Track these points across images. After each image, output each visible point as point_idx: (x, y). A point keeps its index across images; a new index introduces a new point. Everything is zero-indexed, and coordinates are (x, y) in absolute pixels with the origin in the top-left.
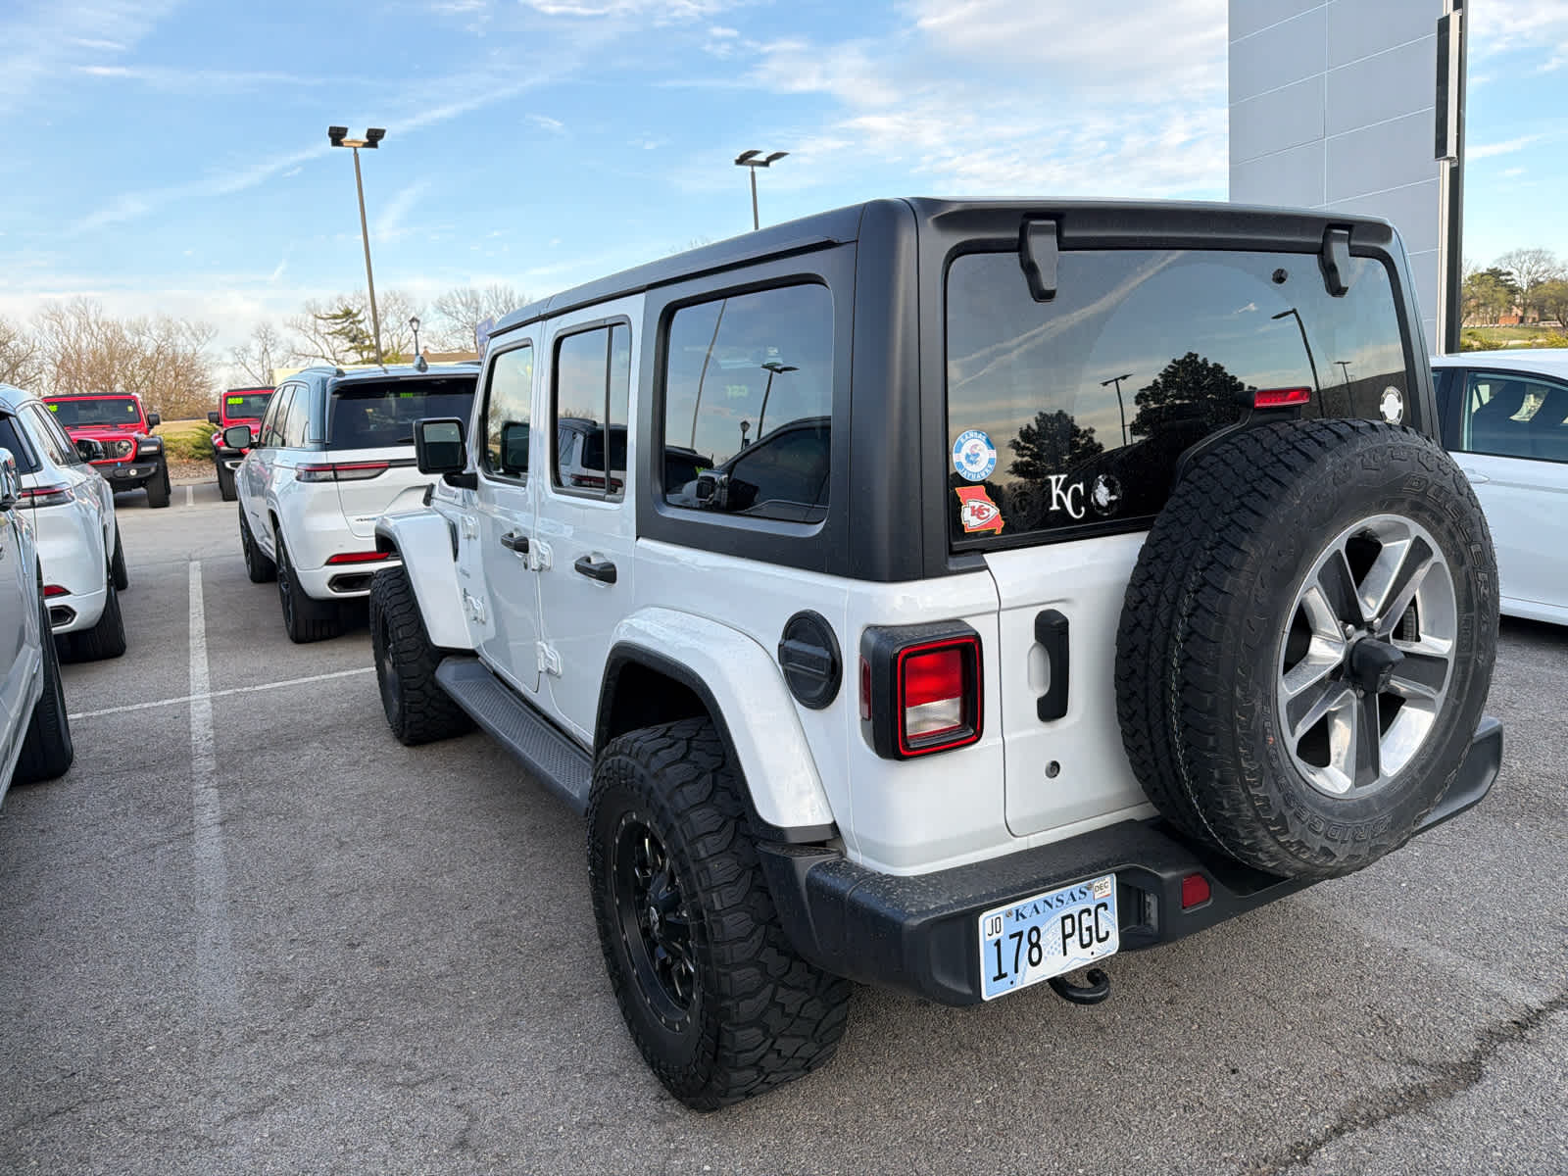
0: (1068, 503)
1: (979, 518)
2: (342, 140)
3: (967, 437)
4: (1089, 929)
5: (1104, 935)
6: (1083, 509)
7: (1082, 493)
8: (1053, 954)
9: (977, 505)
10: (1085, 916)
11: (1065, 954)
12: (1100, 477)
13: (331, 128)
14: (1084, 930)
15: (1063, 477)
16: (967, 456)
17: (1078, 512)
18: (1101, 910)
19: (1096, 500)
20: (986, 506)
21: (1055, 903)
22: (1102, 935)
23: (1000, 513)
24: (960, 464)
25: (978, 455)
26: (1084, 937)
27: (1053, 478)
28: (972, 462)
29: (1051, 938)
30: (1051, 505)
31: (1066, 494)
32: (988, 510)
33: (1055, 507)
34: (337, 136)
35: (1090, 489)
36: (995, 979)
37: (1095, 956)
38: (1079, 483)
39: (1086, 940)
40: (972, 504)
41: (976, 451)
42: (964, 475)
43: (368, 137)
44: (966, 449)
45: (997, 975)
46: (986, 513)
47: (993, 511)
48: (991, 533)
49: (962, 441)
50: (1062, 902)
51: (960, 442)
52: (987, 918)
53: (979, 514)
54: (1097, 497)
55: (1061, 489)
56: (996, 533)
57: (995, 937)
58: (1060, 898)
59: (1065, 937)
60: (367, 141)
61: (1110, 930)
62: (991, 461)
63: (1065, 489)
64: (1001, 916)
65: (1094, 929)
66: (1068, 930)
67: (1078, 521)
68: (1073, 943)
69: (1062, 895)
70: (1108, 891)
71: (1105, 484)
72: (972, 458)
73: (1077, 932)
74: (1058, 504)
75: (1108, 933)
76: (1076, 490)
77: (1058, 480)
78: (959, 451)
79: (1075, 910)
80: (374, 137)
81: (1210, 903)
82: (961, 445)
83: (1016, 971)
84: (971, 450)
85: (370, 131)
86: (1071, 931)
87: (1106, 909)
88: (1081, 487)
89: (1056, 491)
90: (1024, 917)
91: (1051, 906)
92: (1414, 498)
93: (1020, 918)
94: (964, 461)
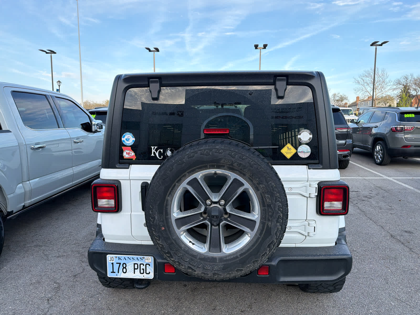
0: (157, 154)
1: (128, 155)
2: (258, 48)
3: (126, 134)
4: (143, 269)
5: (148, 273)
6: (162, 156)
7: (162, 152)
8: (130, 272)
9: (128, 152)
10: (142, 266)
11: (134, 273)
12: (169, 148)
13: (255, 45)
14: (141, 269)
15: (156, 147)
16: (126, 139)
17: (160, 157)
18: (148, 266)
19: (166, 154)
20: (131, 152)
21: (131, 259)
22: (148, 272)
23: (135, 154)
24: (124, 141)
25: (129, 139)
26: (141, 271)
27: (153, 147)
28: (128, 141)
29: (130, 267)
30: (152, 154)
31: (157, 152)
32: (131, 153)
33: (153, 155)
34: (256, 47)
35: (165, 151)
36: (111, 272)
37: (144, 277)
38: (161, 150)
39: (142, 272)
40: (126, 151)
41: (129, 138)
42: (125, 144)
43: (264, 46)
44: (126, 137)
45: (112, 271)
46: (131, 154)
47: (133, 154)
48: (132, 159)
49: (125, 135)
50: (134, 259)
51: (124, 135)
52: (109, 256)
53: (128, 154)
54: (167, 154)
55: (155, 150)
56: (133, 160)
57: (112, 262)
58: (133, 258)
59: (135, 269)
60: (263, 47)
61: (150, 272)
62: (133, 141)
63: (156, 150)
64: (114, 257)
65: (145, 270)
66: (136, 267)
67: (160, 160)
68: (137, 271)
69: (134, 258)
70: (150, 261)
71: (170, 151)
72: (128, 140)
73: (139, 269)
74: (154, 154)
75: (149, 273)
76: (160, 151)
77: (154, 148)
78: (124, 137)
79: (139, 263)
80: (265, 46)
81: (175, 274)
82: (124, 136)
83: (118, 272)
84: (127, 137)
85: (264, 45)
86: (137, 268)
87: (149, 265)
88: (162, 150)
89: (153, 151)
90: (121, 260)
91: (130, 259)
92: (228, 166)
93: (120, 259)
94: (125, 141)
